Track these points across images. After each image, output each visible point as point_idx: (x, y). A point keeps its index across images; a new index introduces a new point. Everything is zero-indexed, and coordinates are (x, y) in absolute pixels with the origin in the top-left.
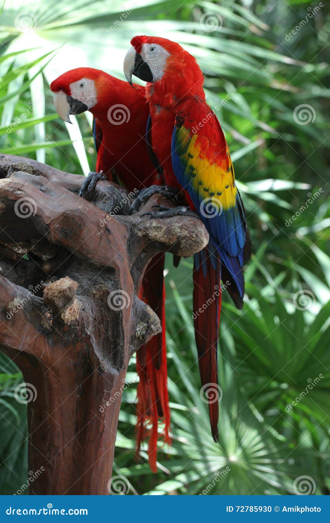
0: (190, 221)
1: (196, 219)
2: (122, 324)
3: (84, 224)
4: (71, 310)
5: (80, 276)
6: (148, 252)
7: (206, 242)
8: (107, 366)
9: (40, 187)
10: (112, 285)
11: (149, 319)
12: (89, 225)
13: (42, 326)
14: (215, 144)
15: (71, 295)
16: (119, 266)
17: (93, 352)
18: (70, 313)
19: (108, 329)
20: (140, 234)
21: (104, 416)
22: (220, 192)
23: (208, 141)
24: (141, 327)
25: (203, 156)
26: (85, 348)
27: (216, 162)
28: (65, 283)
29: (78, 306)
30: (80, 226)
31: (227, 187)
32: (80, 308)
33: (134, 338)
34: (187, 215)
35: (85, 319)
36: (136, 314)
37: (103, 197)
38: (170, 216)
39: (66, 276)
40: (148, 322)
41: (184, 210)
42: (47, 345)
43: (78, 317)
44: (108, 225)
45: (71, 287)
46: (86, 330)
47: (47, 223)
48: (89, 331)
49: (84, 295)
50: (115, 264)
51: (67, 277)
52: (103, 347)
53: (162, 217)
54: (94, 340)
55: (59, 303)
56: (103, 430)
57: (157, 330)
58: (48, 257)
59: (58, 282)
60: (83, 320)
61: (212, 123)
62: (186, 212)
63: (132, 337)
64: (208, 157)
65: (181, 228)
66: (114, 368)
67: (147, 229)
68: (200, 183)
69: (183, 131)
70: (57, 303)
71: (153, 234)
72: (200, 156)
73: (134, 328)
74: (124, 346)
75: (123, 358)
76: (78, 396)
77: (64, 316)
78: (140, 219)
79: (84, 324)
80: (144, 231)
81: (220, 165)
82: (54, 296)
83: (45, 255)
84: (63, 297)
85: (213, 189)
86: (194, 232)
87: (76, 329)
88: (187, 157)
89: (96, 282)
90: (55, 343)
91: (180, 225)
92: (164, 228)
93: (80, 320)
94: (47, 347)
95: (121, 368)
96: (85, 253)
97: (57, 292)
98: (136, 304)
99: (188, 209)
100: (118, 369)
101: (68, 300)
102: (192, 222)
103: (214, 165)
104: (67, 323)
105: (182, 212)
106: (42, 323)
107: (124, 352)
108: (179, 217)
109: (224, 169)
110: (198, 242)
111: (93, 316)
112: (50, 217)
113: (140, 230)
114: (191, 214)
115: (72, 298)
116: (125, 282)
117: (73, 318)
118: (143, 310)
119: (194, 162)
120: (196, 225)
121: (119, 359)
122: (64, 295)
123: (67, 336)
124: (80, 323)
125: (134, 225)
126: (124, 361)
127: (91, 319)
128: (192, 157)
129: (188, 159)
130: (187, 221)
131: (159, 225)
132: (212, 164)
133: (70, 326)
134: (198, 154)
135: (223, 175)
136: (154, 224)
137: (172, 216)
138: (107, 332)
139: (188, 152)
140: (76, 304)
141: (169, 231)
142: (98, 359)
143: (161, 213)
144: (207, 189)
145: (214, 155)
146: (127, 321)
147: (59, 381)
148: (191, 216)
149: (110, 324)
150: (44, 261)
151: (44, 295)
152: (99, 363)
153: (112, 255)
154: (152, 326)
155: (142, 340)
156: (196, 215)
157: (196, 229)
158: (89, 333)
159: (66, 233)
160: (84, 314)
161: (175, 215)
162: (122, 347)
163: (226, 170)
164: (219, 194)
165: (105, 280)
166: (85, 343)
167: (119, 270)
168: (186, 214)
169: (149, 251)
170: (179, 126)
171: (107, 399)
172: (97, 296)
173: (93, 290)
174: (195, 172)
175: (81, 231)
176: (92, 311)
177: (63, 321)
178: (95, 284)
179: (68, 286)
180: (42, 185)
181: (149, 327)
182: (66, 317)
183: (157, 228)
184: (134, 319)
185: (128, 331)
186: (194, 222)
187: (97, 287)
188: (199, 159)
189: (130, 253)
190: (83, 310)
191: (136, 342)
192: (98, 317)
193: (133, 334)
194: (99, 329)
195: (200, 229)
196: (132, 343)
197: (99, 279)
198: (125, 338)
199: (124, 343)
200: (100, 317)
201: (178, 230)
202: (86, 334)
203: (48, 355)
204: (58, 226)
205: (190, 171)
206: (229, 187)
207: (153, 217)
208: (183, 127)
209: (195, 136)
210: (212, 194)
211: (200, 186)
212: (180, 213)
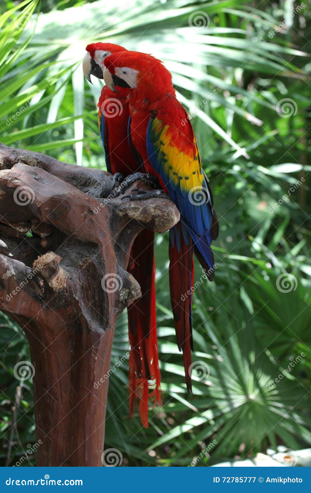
0: (163, 202)
1: (168, 200)
3: (70, 206)
4: (57, 279)
5: (69, 251)
6: (133, 229)
7: (177, 219)
8: (95, 326)
9: (34, 176)
10: (97, 257)
11: (131, 285)
12: (73, 207)
13: (35, 293)
15: (55, 267)
16: (101, 241)
17: (82, 316)
18: (57, 282)
19: (95, 295)
20: (121, 214)
21: (94, 368)
22: (187, 176)
23: (178, 132)
24: (124, 293)
25: (173, 144)
26: (75, 311)
27: (184, 151)
28: (50, 257)
29: (64, 276)
30: (66, 208)
31: (194, 173)
32: (66, 277)
33: (118, 301)
34: (162, 197)
35: (73, 286)
37: (95, 183)
38: (147, 199)
40: (129, 289)
41: (158, 192)
42: (41, 309)
44: (91, 207)
45: (54, 260)
46: (74, 296)
47: (39, 206)
48: (78, 297)
49: (72, 267)
50: (98, 240)
51: (52, 252)
52: (92, 310)
53: (140, 199)
54: (82, 304)
55: (46, 274)
56: (93, 380)
57: (137, 295)
58: (45, 234)
59: (44, 257)
60: (70, 287)
62: (160, 195)
63: (116, 301)
64: (178, 145)
65: (155, 208)
66: (101, 327)
67: (126, 210)
68: (171, 168)
70: (43, 274)
71: (131, 214)
72: (171, 144)
73: (118, 294)
74: (108, 309)
75: (109, 319)
76: (72, 351)
77: (52, 285)
78: (121, 201)
79: (72, 291)
80: (124, 211)
81: (188, 153)
83: (43, 233)
84: (48, 269)
85: (181, 174)
86: (166, 212)
87: (65, 295)
88: (159, 144)
89: (83, 255)
91: (154, 205)
92: (141, 209)
93: (68, 288)
94: (42, 311)
95: (107, 327)
96: (71, 231)
97: (43, 265)
98: (119, 273)
99: (162, 192)
100: (104, 329)
101: (52, 271)
102: (164, 203)
103: (182, 153)
104: (56, 290)
105: (157, 195)
106: (35, 291)
107: (109, 314)
108: (154, 199)
109: (191, 157)
110: (169, 220)
111: (81, 284)
112: (40, 202)
113: (121, 211)
114: (164, 196)
116: (107, 255)
117: (61, 286)
118: (126, 278)
119: (165, 148)
120: (167, 206)
121: (105, 320)
122: (49, 267)
123: (58, 301)
124: (69, 290)
125: (116, 206)
126: (110, 321)
127: (78, 286)
130: (160, 202)
131: (137, 206)
132: (180, 151)
133: (59, 293)
134: (169, 142)
135: (190, 163)
136: (133, 205)
138: (95, 297)
139: (160, 139)
140: (62, 274)
141: (145, 211)
142: (86, 320)
143: (139, 196)
144: (176, 173)
145: (182, 144)
147: (54, 339)
148: (164, 198)
149: (96, 291)
150: (42, 238)
151: (34, 267)
152: (87, 325)
153: (95, 232)
154: (133, 292)
155: (125, 304)
156: (169, 198)
157: (168, 209)
158: (77, 299)
159: (55, 215)
160: (71, 283)
161: (151, 197)
164: (187, 178)
165: (90, 254)
166: (75, 307)
167: (101, 245)
168: (160, 196)
169: (134, 228)
171: (95, 354)
172: (84, 267)
173: (80, 262)
174: (166, 157)
175: (67, 213)
176: (80, 280)
177: (52, 289)
178: (81, 257)
179: (52, 259)
180: (36, 175)
181: (130, 294)
182: (54, 286)
183: (135, 209)
185: (113, 296)
186: (167, 203)
187: (83, 259)
188: (169, 146)
189: (112, 230)
190: (71, 279)
191: (120, 305)
192: (85, 285)
193: (117, 299)
194: (87, 295)
195: (170, 209)
196: (116, 306)
197: (85, 253)
198: (110, 302)
199: (108, 306)
200: (87, 285)
201: (152, 210)
202: (75, 299)
203: (43, 317)
204: (47, 208)
205: (162, 157)
206: (196, 174)
207: (132, 200)
208: (156, 118)
209: (167, 127)
210: (180, 178)
211: (170, 170)
212: (155, 196)
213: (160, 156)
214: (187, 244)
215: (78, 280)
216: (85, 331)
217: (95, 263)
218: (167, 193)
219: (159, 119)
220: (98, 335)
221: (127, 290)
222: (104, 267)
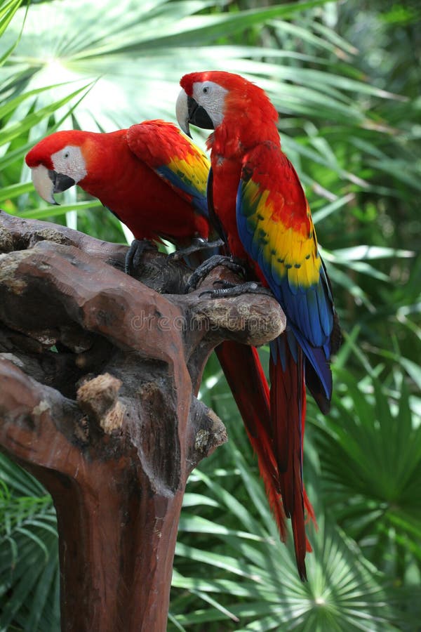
0: (262, 300)
1: (269, 298)
2: (177, 433)
3: (128, 306)
4: (112, 415)
5: (123, 373)
6: (209, 341)
7: (282, 326)
8: (159, 487)
9: (70, 260)
10: (165, 383)
11: (212, 425)
12: (133, 308)
13: (75, 436)
14: (292, 203)
15: (112, 397)
16: (173, 358)
17: (141, 468)
18: (111, 420)
19: (159, 439)
21: (156, 550)
22: (298, 263)
23: (283, 199)
24: (202, 436)
25: (276, 217)
26: (131, 464)
27: (293, 226)
28: (104, 381)
29: (121, 411)
30: (123, 309)
31: (308, 258)
32: (123, 413)
33: (192, 450)
34: (260, 293)
35: (130, 426)
36: (195, 419)
37: (151, 272)
38: (236, 295)
39: (105, 372)
40: (210, 430)
41: (254, 286)
42: (82, 460)
43: (121, 424)
44: (158, 307)
45: (112, 386)
46: (132, 440)
47: (81, 306)
48: (136, 442)
49: (128, 396)
50: (168, 356)
51: (107, 374)
52: (154, 462)
53: (226, 296)
54: (141, 454)
55: (98, 407)
56: (155, 569)
57: (222, 440)
58: (82, 348)
59: (95, 380)
60: (127, 428)
61: (288, 176)
62: (256, 290)
63: (190, 449)
64: (284, 219)
65: (251, 310)
66: (168, 489)
67: (207, 312)
68: (273, 252)
69: (252, 186)
70: (94, 407)
71: (216, 318)
72: (273, 218)
73: (192, 438)
74: (180, 460)
75: (180, 476)
76: (123, 525)
77: (104, 424)
78: (198, 299)
79: (129, 434)
80: (204, 314)
81: (298, 229)
82: (91, 399)
83: (78, 346)
84: (101, 399)
85: (289, 260)
86: (267, 314)
87: (119, 439)
88: (257, 218)
89: (144, 380)
90: (92, 458)
91: (249, 305)
92: (229, 310)
93: (124, 428)
94: (83, 462)
95: (176, 488)
96: (129, 343)
97: (94, 393)
98: (194, 406)
99: (259, 286)
100: (173, 491)
101: (108, 403)
102: (264, 302)
103: (290, 229)
104: (108, 432)
105: (252, 289)
106: (76, 432)
107: (180, 469)
108: (248, 295)
109: (304, 235)
110: (273, 327)
111: (141, 423)
112: (84, 299)
113: (199, 313)
114: (263, 292)
115: (113, 400)
116: (180, 379)
117: (116, 427)
118: (204, 415)
119: (265, 225)
120: (269, 306)
121: (174, 478)
122: (104, 396)
123: (108, 448)
124: (124, 432)
125: (191, 307)
126: (181, 479)
127: (138, 427)
128: (262, 219)
129: (258, 221)
130: (258, 300)
131: (223, 306)
132: (287, 228)
133: (111, 436)
134: (271, 214)
135: (302, 242)
136: (216, 305)
137: (239, 295)
138: (159, 443)
139: (257, 211)
140: (119, 408)
141: (235, 313)
142: (147, 477)
143: (225, 291)
144: (282, 259)
145: (291, 216)
146: (183, 429)
147: (98, 506)
148: (263, 294)
149: (161, 433)
150: (77, 354)
151: (78, 397)
152: (149, 484)
153: (164, 345)
154: (216, 435)
155: (203, 453)
156: (270, 294)
157: (270, 311)
158: (135, 445)
159: (105, 318)
160: (129, 421)
161: (242, 293)
162: (178, 463)
163: (306, 236)
164: (298, 266)
165: (155, 377)
166: (131, 456)
167: (173, 364)
168: (257, 292)
169: (211, 339)
170: (247, 180)
171: (160, 529)
172: (145, 398)
173: (140, 390)
174: (266, 238)
175: (124, 315)
176: (139, 416)
177: (103, 430)
178: (142, 383)
179: (108, 385)
180: (73, 258)
181: (211, 437)
182: (106, 425)
183: (220, 310)
184: (193, 426)
185: (185, 441)
186: (267, 302)
187: (145, 386)
188: (271, 221)
189: (186, 342)
190: (128, 415)
191: (195, 455)
192: (147, 425)
193: (192, 446)
194: (149, 439)
195: (274, 310)
196: (190, 456)
197: (148, 376)
198: (182, 451)
199: (180, 457)
200: (150, 425)
201: (247, 312)
202: (132, 446)
203: (85, 473)
204: (94, 309)
205: (260, 237)
206: (311, 257)
207: (215, 296)
208: (251, 180)
209: (267, 193)
210: (289, 267)
211: (273, 256)
212: (249, 291)
213: (257, 235)
214: (295, 360)
215: (137, 417)
216: (145, 494)
217: (163, 391)
218: (267, 287)
219: (255, 181)
220: (165, 501)
221: (207, 433)
222: (176, 397)
